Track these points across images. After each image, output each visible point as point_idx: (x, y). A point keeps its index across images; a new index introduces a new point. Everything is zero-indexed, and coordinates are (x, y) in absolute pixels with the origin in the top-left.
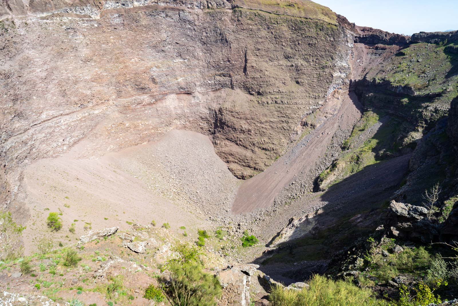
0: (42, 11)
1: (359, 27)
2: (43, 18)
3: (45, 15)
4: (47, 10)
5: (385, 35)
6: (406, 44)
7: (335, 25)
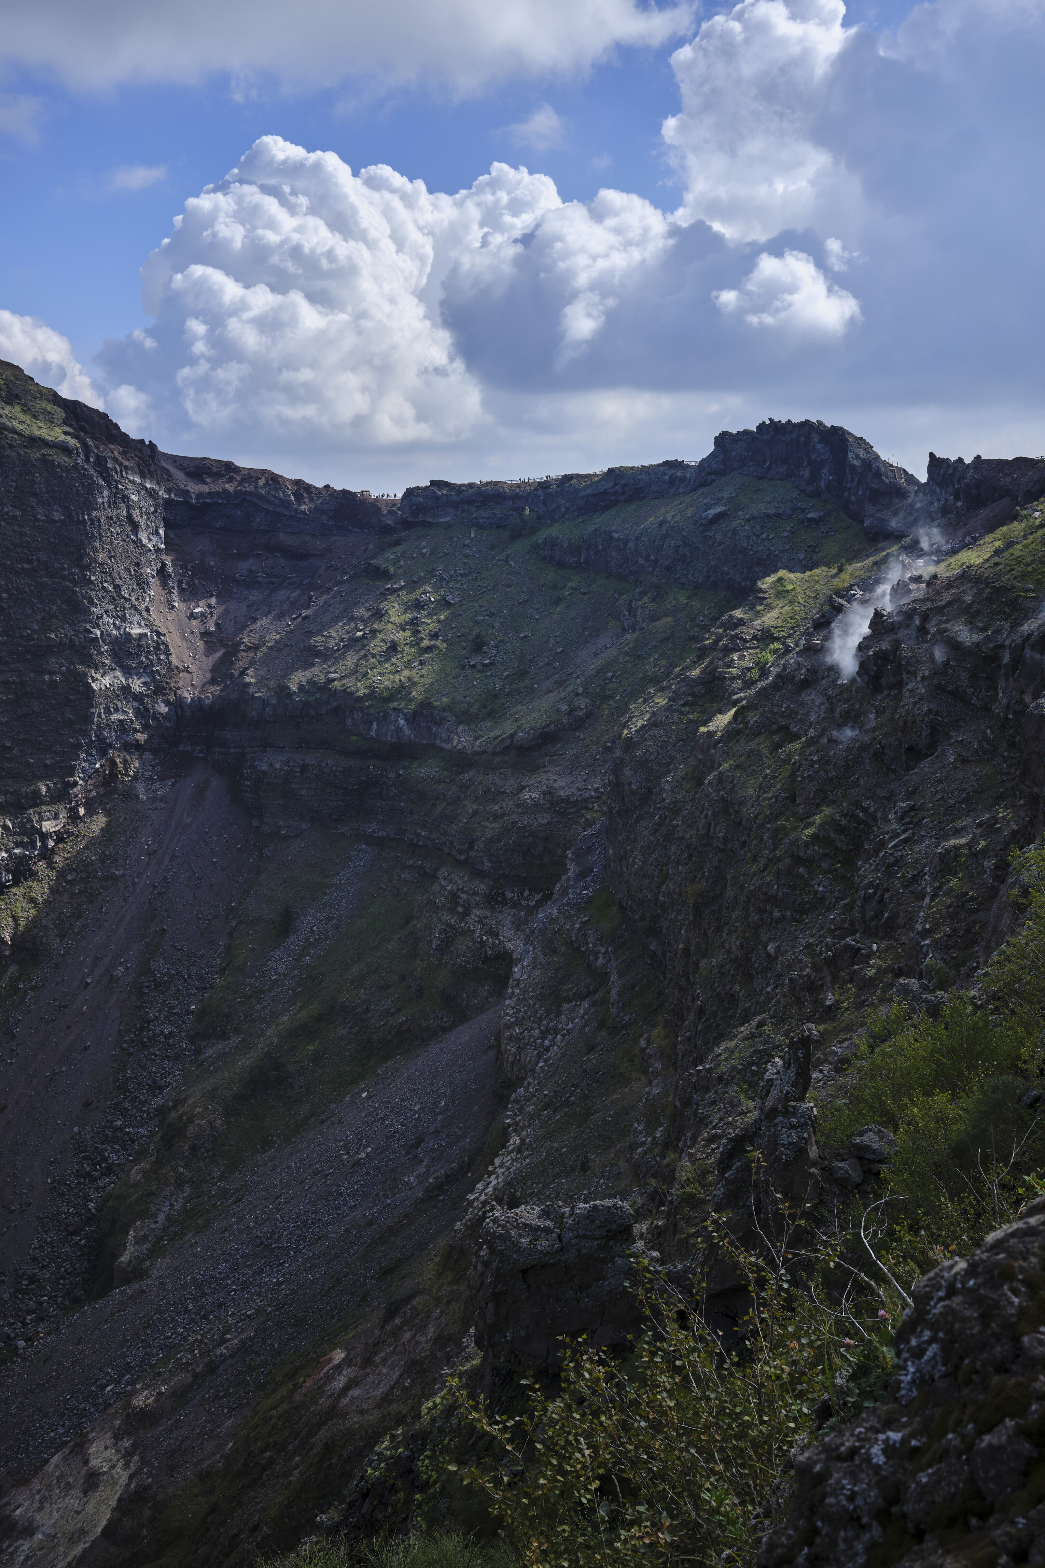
1: (175, 460)
5: (296, 494)
6: (387, 530)
7: (65, 449)
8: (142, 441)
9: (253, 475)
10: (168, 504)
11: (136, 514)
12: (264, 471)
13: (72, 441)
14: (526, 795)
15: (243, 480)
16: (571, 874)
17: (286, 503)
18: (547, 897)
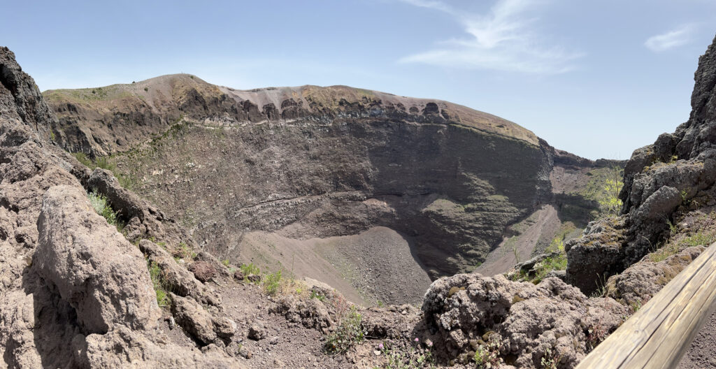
0: (290, 119)
1: (557, 150)
2: (289, 123)
3: (291, 121)
4: (293, 118)
5: (577, 158)
6: (593, 167)
10: (555, 157)
11: (548, 159)
12: (572, 154)
15: (568, 155)
17: (576, 161)
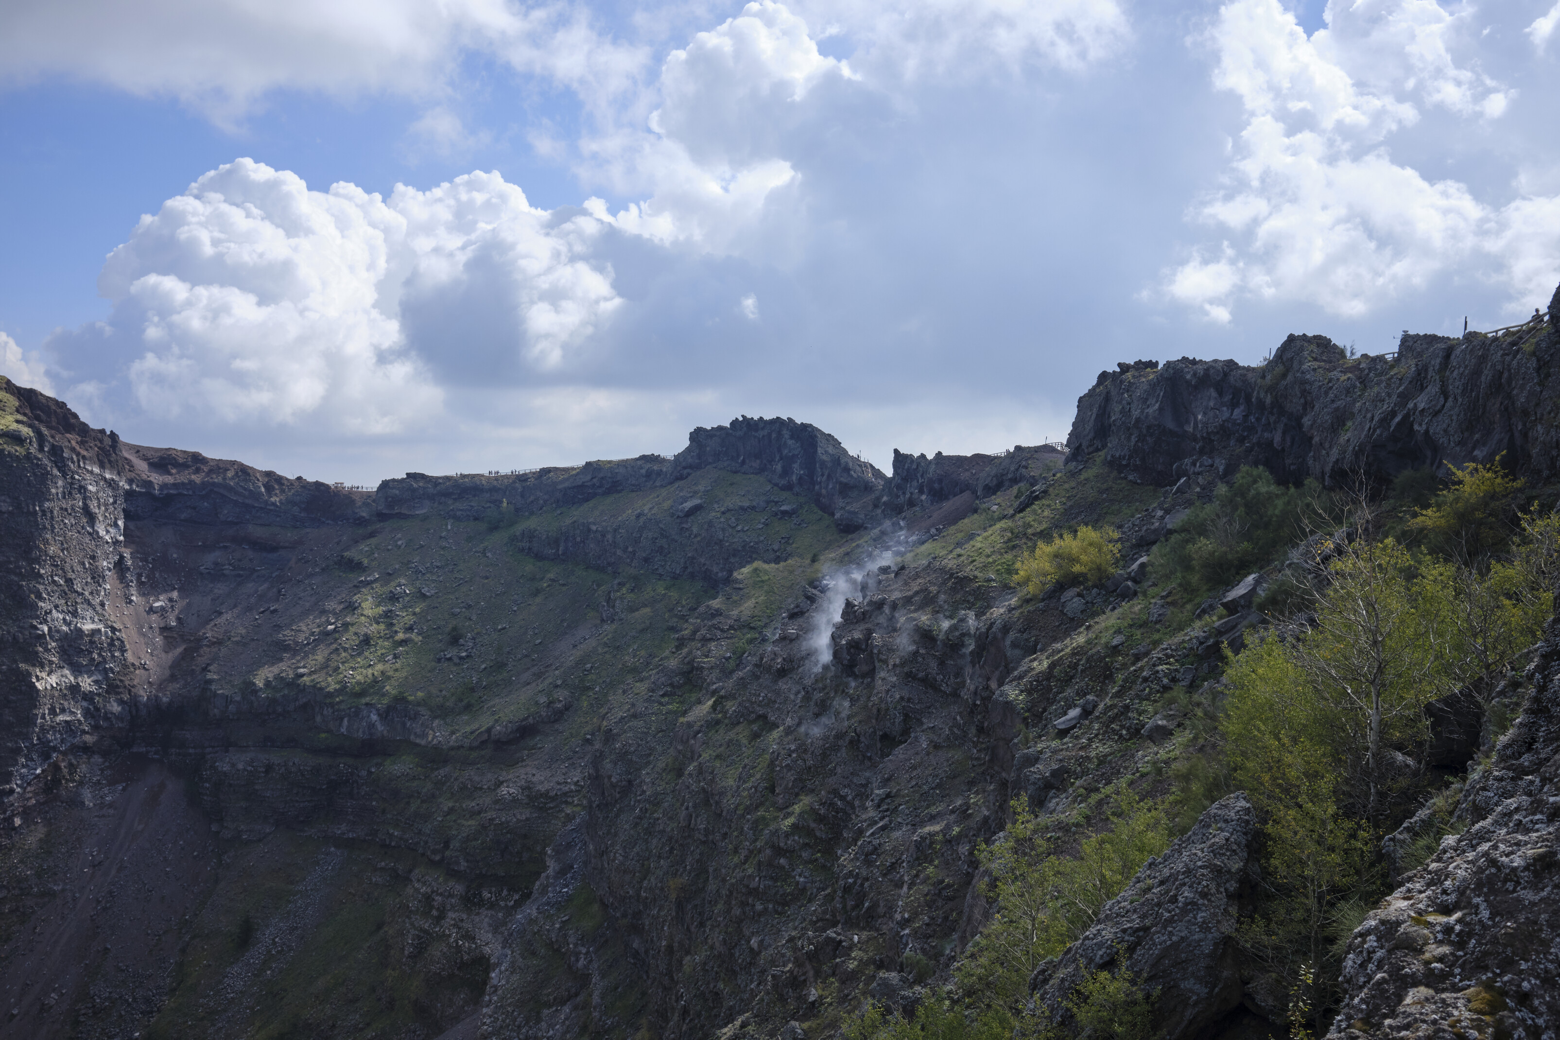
1: (138, 450)
5: (267, 486)
6: (361, 522)
7: (16, 438)
8: (103, 431)
9: (221, 467)
10: (129, 494)
11: (93, 506)
12: (234, 463)
13: (25, 431)
14: (504, 790)
15: (211, 471)
16: (550, 871)
17: (256, 495)
18: (526, 896)
